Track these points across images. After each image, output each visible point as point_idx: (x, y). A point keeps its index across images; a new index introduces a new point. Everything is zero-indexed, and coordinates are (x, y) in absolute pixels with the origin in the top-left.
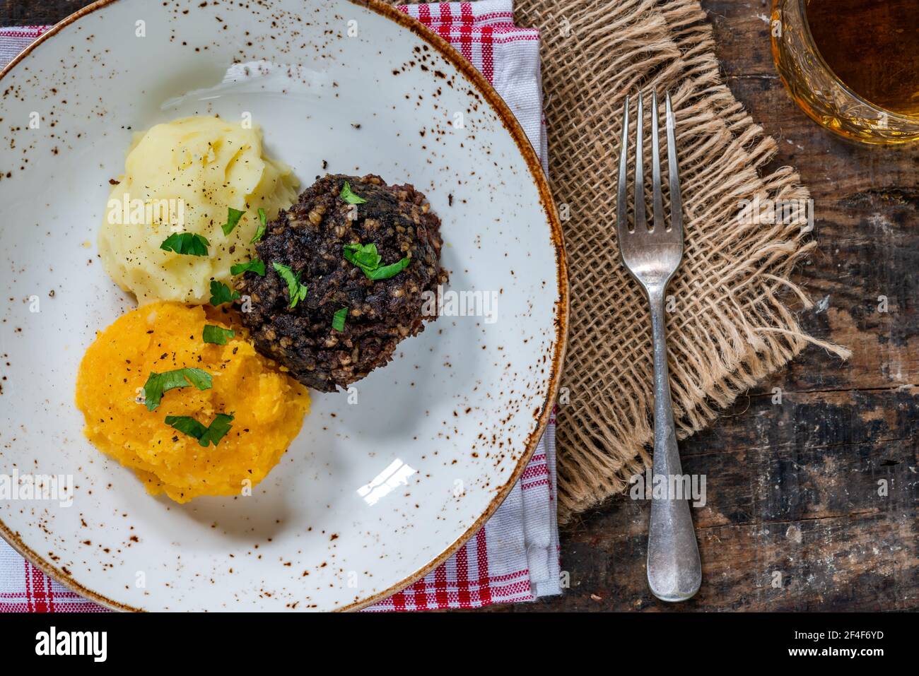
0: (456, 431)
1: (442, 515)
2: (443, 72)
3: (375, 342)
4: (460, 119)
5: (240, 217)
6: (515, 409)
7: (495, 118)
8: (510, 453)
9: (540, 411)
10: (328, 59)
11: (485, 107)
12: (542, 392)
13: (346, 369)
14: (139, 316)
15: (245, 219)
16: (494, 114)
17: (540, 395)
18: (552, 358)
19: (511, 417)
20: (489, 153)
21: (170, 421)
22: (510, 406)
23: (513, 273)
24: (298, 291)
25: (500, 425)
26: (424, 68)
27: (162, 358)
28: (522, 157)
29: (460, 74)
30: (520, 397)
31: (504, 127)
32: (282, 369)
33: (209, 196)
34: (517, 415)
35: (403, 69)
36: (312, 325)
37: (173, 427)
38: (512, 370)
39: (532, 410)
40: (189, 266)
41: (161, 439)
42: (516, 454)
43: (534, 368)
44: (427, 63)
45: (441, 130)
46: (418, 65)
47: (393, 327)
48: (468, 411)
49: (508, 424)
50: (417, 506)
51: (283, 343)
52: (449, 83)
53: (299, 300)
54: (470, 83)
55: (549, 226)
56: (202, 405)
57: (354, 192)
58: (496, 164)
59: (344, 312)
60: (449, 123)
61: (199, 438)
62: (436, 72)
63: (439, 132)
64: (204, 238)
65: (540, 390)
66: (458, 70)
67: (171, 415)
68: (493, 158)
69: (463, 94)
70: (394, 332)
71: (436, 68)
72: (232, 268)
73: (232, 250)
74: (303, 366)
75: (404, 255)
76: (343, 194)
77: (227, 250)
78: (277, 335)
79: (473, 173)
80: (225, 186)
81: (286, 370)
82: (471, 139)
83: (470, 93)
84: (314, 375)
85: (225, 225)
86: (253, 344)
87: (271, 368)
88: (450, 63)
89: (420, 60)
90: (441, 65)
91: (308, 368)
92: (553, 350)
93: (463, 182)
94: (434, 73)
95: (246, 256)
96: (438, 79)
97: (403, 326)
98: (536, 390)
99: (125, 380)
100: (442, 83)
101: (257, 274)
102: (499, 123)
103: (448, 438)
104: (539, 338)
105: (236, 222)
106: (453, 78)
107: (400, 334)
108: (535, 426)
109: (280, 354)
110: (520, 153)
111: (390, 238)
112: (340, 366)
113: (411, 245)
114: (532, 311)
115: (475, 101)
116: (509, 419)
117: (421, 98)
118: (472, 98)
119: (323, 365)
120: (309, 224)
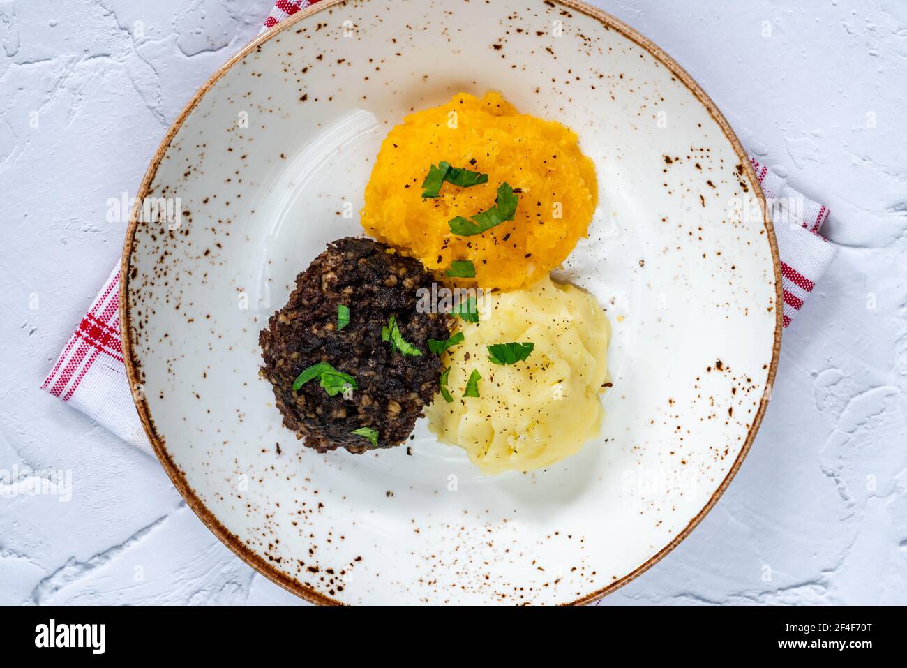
0: (213, 230)
1: (201, 150)
2: (311, 573)
3: (309, 300)
4: (285, 531)
5: (467, 391)
6: (158, 269)
7: (248, 543)
8: (150, 227)
9: (130, 275)
10: (429, 555)
11: (260, 551)
12: (134, 294)
13: (328, 269)
14: (544, 267)
15: (462, 389)
16: (250, 547)
17: (135, 290)
18: (133, 330)
19: (159, 260)
20: (249, 506)
21: (483, 179)
22: (164, 269)
23: (197, 396)
24: (391, 334)
25: (169, 249)
26: (331, 572)
27: (508, 236)
28: (213, 512)
29: (292, 576)
30: (157, 281)
31: (237, 537)
32: (392, 251)
33: (501, 404)
34: (155, 264)
35: (352, 565)
36: (370, 304)
37: (479, 173)
38: (173, 304)
39: (139, 273)
40: (504, 332)
41: (487, 158)
42: (143, 229)
43: (150, 313)
44: (328, 577)
45: (302, 514)
46: (337, 573)
47: (294, 319)
48: (207, 253)
49: (161, 252)
50: (230, 150)
51: (393, 279)
52: (302, 564)
53: (387, 325)
54: (281, 570)
55: (169, 454)
56: (455, 202)
57: (366, 438)
58: (239, 497)
59: (341, 325)
60: (295, 524)
61: (450, 168)
62: (318, 571)
63: (304, 512)
64: (495, 363)
65: (137, 296)
66: (295, 580)
67: (484, 184)
68: (244, 502)
69: (285, 557)
70: (291, 315)
71: (318, 575)
72: (463, 339)
73: (467, 357)
74: (370, 261)
75: (300, 393)
76: (376, 434)
77: (471, 355)
78: (402, 285)
79: (261, 481)
80: (489, 416)
81: (388, 251)
82: (269, 515)
83: (278, 560)
84: (358, 254)
85: (478, 379)
86: (425, 268)
87: (404, 249)
88: (304, 585)
89: (336, 578)
90: (313, 580)
91: (365, 260)
92: (134, 337)
93: (270, 469)
94: (320, 570)
95: (453, 353)
96: (314, 565)
97: (284, 323)
98: (141, 293)
99: (539, 204)
100: (310, 562)
101: (436, 339)
102: (243, 539)
103: (220, 221)
104: (153, 342)
105: (469, 385)
106: (299, 571)
107: (286, 315)
108: (132, 260)
109: (396, 266)
110: (216, 516)
111: (318, 405)
112: (334, 270)
113: (296, 403)
114: (167, 366)
115: (272, 553)
116: (162, 258)
117: (329, 541)
118: (276, 556)
119: (351, 267)
120: (399, 400)
